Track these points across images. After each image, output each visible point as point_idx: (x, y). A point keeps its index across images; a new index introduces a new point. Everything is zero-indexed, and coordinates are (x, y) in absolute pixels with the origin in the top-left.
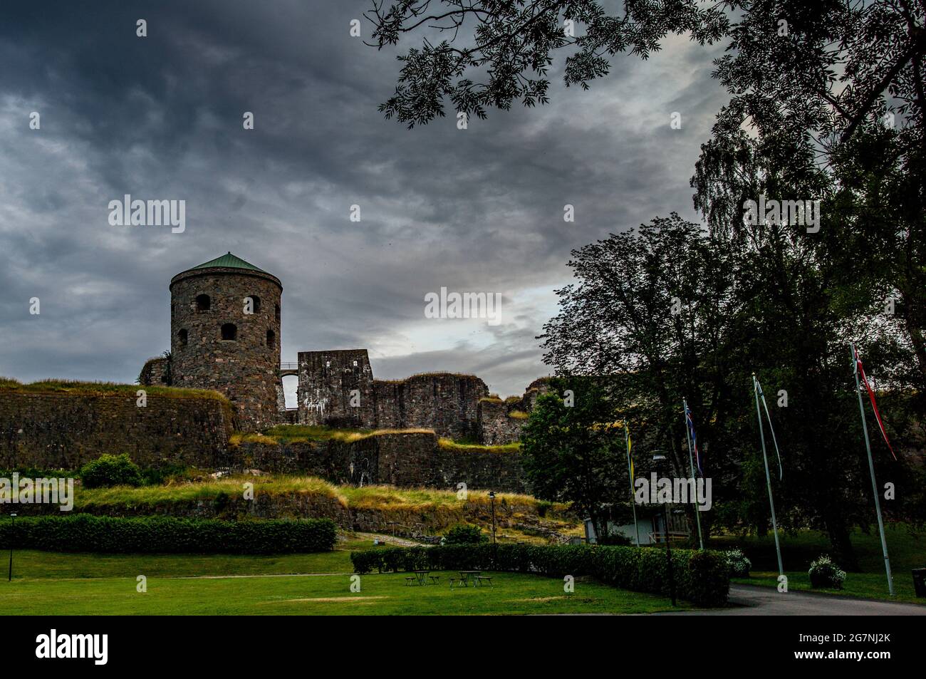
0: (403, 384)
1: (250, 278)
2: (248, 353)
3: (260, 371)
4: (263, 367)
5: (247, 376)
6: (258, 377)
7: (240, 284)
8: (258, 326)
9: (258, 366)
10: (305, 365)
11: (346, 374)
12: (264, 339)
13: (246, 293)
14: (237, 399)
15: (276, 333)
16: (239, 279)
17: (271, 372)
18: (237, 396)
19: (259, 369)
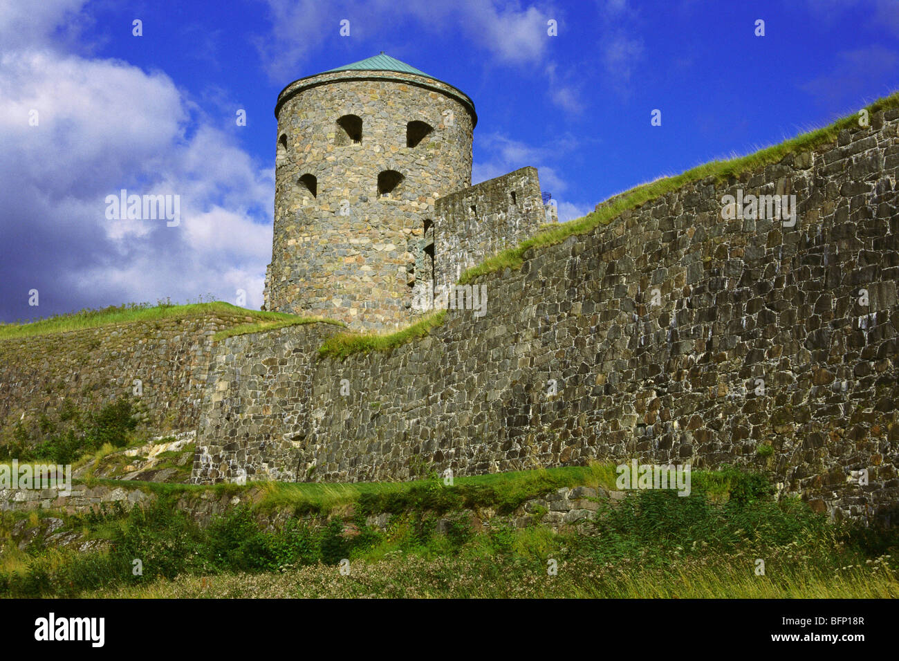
1: (342, 86)
2: (334, 220)
3: (356, 249)
4: (366, 241)
5: (331, 261)
6: (353, 260)
7: (323, 102)
8: (356, 169)
9: (353, 240)
11: (498, 225)
12: (371, 189)
13: (335, 115)
14: (312, 305)
15: (409, 173)
16: (323, 93)
17: (391, 247)
18: (312, 300)
19: (356, 246)
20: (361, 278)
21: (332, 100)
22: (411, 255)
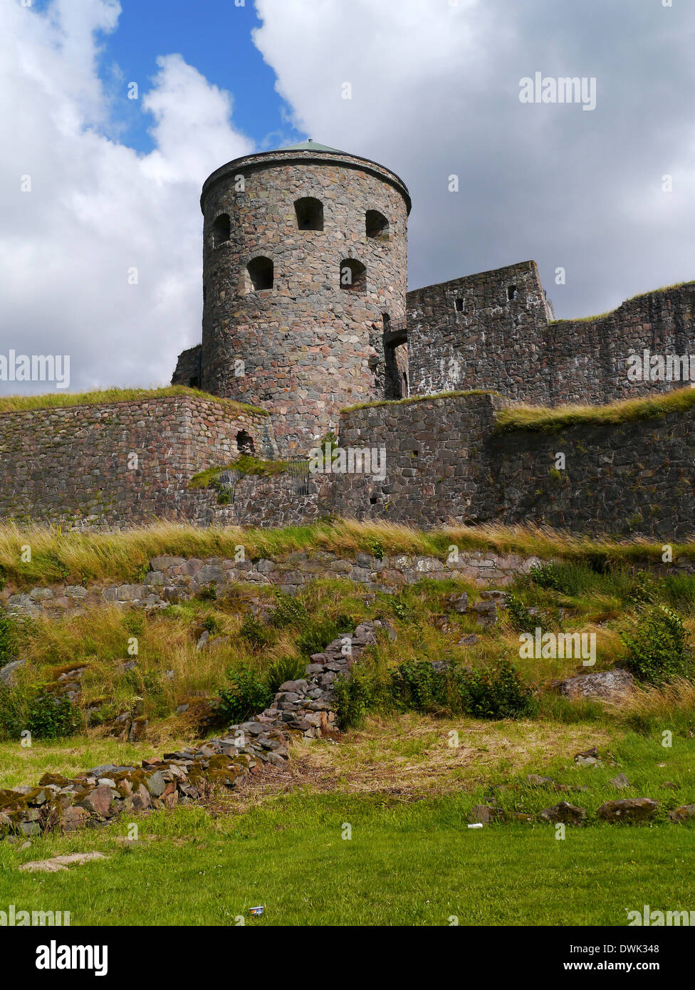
0: (610, 318)
1: (299, 167)
2: (295, 307)
3: (321, 339)
4: (330, 331)
5: (293, 350)
6: (317, 350)
7: (278, 182)
8: (318, 254)
9: (317, 330)
10: (418, 315)
11: (494, 319)
12: (334, 277)
13: (291, 196)
14: (273, 396)
15: (369, 263)
16: (277, 173)
17: (354, 339)
18: (273, 390)
19: (320, 336)
20: (327, 370)
21: (288, 180)
22: (373, 349)
